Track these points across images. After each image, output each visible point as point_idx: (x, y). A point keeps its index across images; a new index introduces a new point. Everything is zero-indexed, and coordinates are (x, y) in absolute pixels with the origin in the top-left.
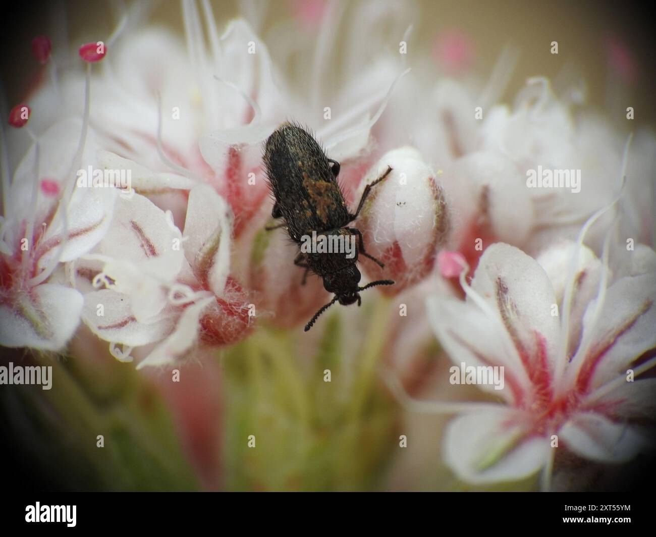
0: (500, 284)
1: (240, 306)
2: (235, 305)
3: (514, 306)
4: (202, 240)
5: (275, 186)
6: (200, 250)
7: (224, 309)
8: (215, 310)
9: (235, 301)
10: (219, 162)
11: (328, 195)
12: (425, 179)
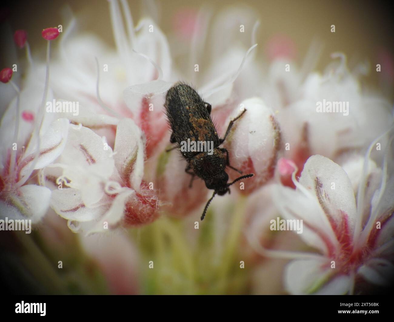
0: (318, 181)
1: (151, 198)
2: (147, 198)
3: (326, 195)
4: (126, 156)
5: (172, 122)
6: (124, 162)
7: (140, 200)
8: (134, 200)
9: (147, 195)
10: (136, 107)
11: (206, 128)
12: (268, 116)
